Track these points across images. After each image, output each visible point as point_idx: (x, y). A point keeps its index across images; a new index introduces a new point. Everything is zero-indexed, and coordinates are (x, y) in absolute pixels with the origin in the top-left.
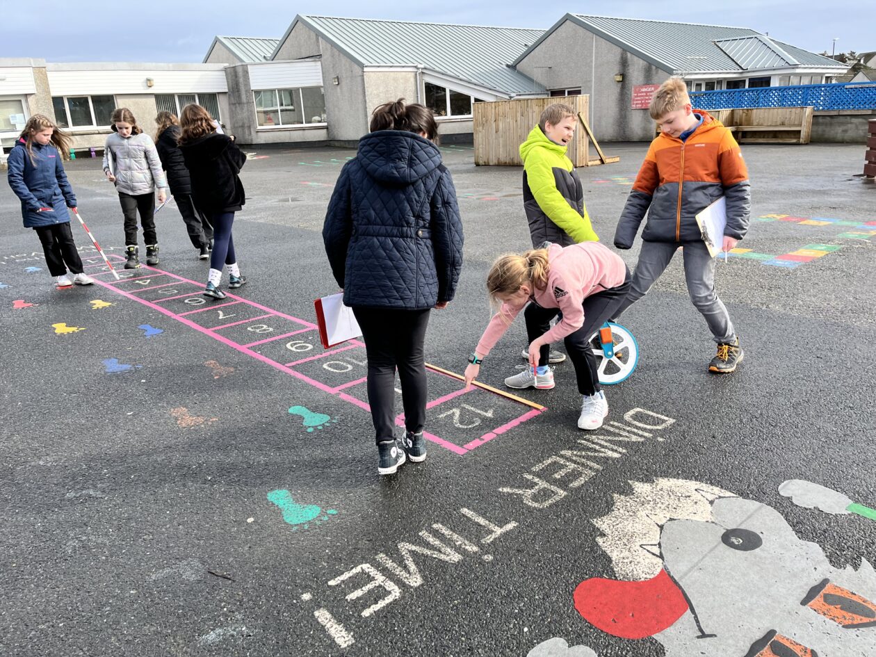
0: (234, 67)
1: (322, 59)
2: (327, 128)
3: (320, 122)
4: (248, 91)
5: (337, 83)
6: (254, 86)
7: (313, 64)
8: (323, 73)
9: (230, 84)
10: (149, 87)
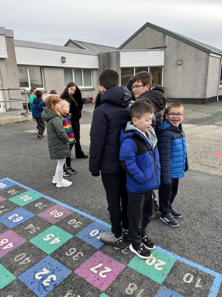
1: (167, 49)
5: (180, 63)
6: (122, 65)
7: (160, 52)
8: (166, 58)
9: (102, 64)
10: (63, 62)
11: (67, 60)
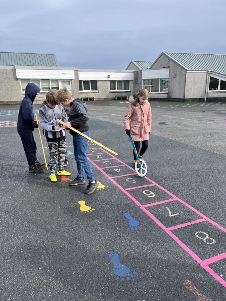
0: (137, 71)
1: (170, 68)
2: (168, 93)
3: (165, 91)
4: (141, 79)
5: (174, 77)
6: (143, 78)
7: (166, 70)
8: (169, 73)
9: (135, 77)
10: (109, 78)
11: (111, 76)
